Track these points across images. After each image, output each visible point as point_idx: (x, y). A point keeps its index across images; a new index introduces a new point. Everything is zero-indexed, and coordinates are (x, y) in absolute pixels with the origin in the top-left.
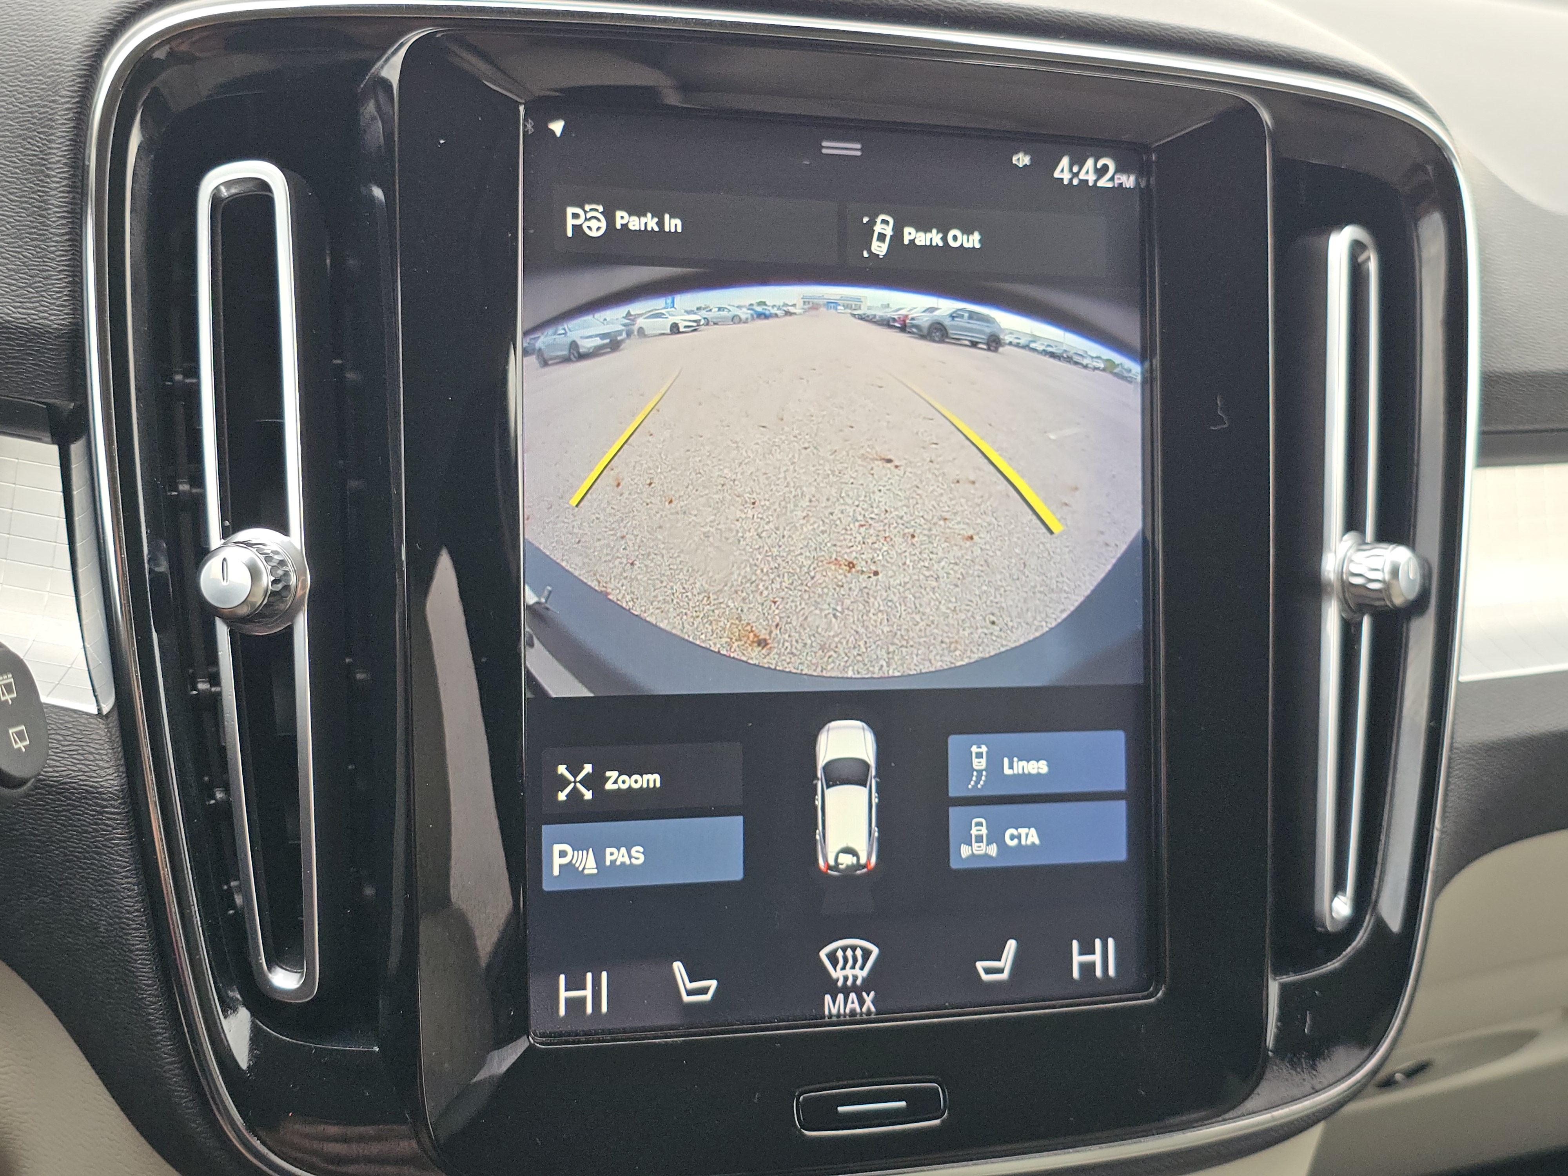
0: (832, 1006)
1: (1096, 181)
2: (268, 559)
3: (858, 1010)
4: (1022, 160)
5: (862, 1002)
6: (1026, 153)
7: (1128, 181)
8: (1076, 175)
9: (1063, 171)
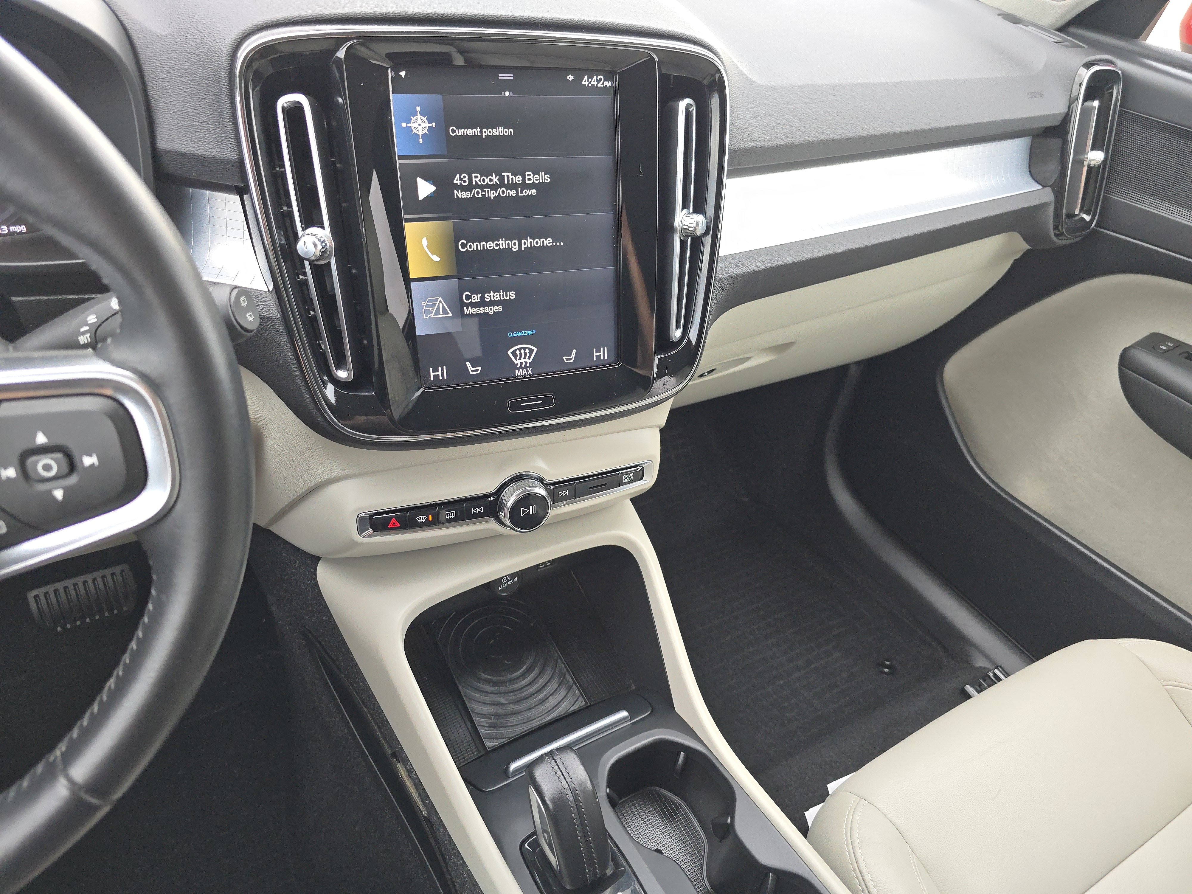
0: (518, 373)
1: (597, 85)
2: (319, 240)
3: (526, 374)
4: (571, 78)
5: (527, 371)
6: (572, 75)
7: (608, 84)
8: (590, 83)
9: (585, 82)
